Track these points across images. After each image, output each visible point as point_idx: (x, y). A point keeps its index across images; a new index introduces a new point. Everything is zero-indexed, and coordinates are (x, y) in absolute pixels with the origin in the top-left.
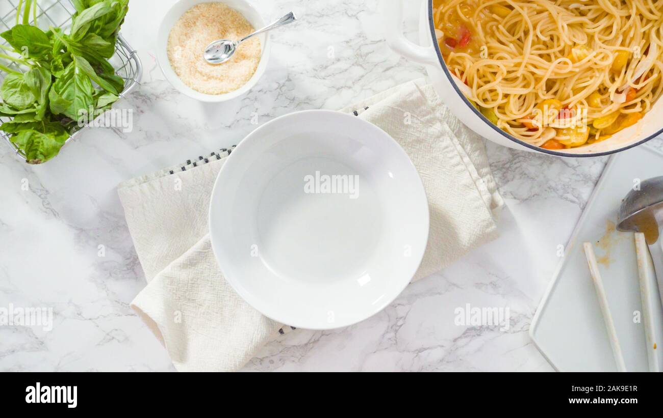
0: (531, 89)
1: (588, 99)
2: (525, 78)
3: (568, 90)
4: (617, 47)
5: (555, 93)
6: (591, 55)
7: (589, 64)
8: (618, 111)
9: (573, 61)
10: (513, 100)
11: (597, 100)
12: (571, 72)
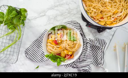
0: (97, 11)
1: (107, 17)
2: (97, 9)
3: (104, 14)
4: (116, 9)
5: (102, 14)
6: (111, 9)
7: (110, 10)
8: (112, 21)
9: (107, 9)
10: (93, 12)
11: (109, 18)
12: (106, 11)
